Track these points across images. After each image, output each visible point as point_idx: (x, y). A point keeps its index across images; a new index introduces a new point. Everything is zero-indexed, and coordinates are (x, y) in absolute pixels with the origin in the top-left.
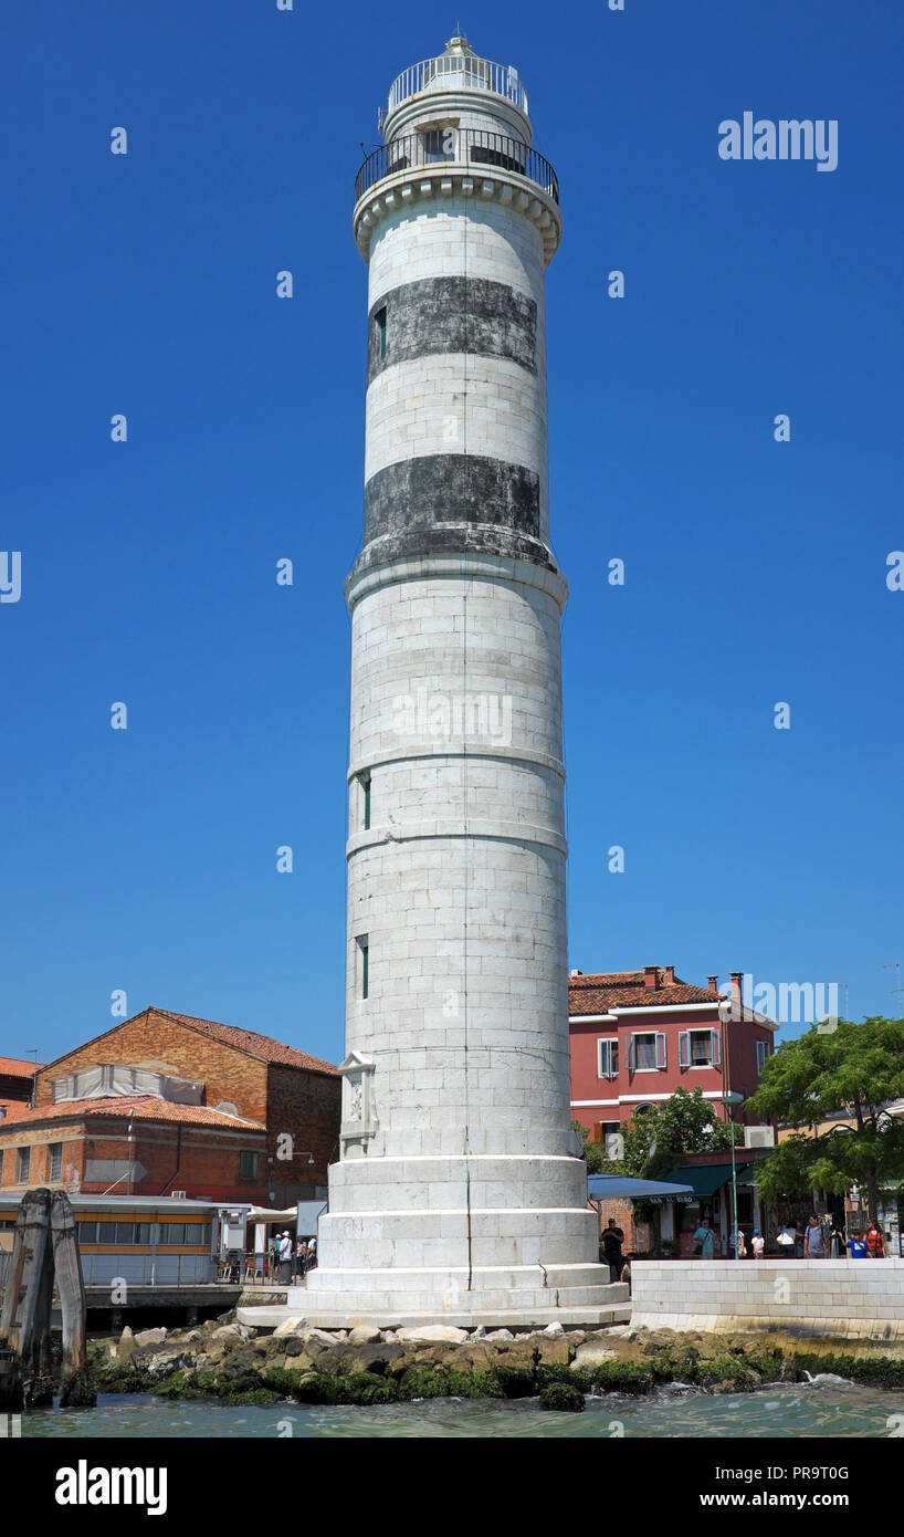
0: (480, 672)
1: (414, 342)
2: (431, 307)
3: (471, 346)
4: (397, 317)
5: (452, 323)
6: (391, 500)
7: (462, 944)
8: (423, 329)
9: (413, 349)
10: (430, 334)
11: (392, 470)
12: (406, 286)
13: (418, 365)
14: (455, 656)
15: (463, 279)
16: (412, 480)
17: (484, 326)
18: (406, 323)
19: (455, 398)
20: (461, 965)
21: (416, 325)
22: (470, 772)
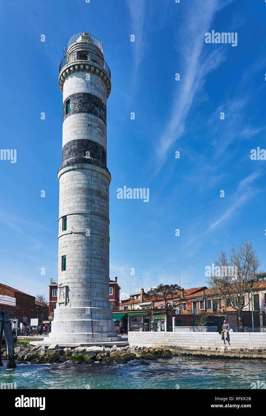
0: (95, 195)
1: (78, 109)
2: (83, 100)
3: (93, 112)
4: (73, 102)
5: (88, 106)
6: (72, 150)
7: (90, 259)
8: (81, 106)
9: (78, 111)
10: (82, 107)
11: (72, 142)
12: (76, 94)
13: (79, 115)
14: (89, 190)
15: (91, 94)
16: (77, 145)
17: (96, 108)
18: (76, 104)
19: (89, 125)
20: (90, 264)
21: (79, 104)
22: (92, 218)
